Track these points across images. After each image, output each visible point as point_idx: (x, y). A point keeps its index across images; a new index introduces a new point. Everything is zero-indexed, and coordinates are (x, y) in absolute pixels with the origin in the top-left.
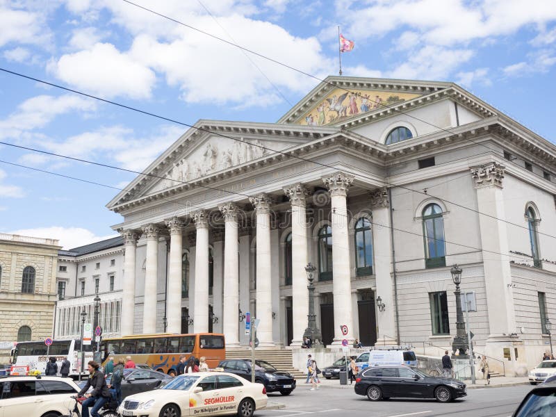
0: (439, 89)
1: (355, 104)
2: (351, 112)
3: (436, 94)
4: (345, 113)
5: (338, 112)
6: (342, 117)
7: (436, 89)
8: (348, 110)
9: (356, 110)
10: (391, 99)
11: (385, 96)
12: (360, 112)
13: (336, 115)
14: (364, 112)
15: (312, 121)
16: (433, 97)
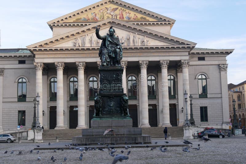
0: (168, 21)
1: (123, 15)
2: (120, 18)
3: (167, 23)
4: (117, 18)
5: (112, 16)
6: (114, 18)
7: (167, 21)
8: (118, 17)
9: (123, 18)
10: (142, 18)
11: (139, 16)
12: (125, 19)
13: (111, 17)
14: (127, 20)
15: (96, 16)
16: (165, 24)
